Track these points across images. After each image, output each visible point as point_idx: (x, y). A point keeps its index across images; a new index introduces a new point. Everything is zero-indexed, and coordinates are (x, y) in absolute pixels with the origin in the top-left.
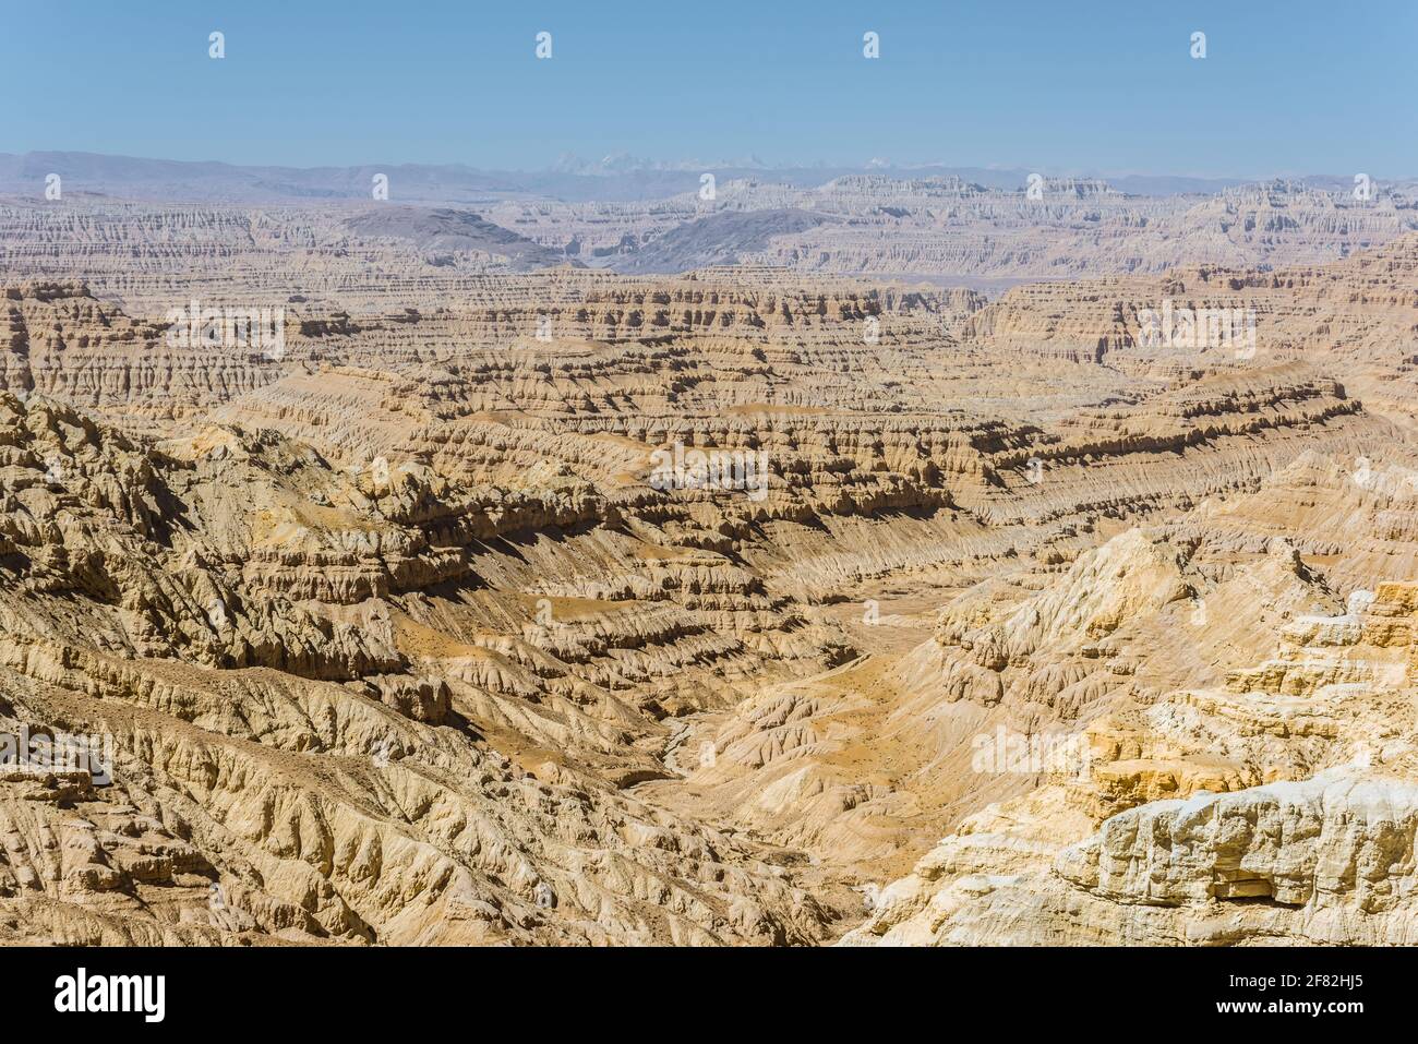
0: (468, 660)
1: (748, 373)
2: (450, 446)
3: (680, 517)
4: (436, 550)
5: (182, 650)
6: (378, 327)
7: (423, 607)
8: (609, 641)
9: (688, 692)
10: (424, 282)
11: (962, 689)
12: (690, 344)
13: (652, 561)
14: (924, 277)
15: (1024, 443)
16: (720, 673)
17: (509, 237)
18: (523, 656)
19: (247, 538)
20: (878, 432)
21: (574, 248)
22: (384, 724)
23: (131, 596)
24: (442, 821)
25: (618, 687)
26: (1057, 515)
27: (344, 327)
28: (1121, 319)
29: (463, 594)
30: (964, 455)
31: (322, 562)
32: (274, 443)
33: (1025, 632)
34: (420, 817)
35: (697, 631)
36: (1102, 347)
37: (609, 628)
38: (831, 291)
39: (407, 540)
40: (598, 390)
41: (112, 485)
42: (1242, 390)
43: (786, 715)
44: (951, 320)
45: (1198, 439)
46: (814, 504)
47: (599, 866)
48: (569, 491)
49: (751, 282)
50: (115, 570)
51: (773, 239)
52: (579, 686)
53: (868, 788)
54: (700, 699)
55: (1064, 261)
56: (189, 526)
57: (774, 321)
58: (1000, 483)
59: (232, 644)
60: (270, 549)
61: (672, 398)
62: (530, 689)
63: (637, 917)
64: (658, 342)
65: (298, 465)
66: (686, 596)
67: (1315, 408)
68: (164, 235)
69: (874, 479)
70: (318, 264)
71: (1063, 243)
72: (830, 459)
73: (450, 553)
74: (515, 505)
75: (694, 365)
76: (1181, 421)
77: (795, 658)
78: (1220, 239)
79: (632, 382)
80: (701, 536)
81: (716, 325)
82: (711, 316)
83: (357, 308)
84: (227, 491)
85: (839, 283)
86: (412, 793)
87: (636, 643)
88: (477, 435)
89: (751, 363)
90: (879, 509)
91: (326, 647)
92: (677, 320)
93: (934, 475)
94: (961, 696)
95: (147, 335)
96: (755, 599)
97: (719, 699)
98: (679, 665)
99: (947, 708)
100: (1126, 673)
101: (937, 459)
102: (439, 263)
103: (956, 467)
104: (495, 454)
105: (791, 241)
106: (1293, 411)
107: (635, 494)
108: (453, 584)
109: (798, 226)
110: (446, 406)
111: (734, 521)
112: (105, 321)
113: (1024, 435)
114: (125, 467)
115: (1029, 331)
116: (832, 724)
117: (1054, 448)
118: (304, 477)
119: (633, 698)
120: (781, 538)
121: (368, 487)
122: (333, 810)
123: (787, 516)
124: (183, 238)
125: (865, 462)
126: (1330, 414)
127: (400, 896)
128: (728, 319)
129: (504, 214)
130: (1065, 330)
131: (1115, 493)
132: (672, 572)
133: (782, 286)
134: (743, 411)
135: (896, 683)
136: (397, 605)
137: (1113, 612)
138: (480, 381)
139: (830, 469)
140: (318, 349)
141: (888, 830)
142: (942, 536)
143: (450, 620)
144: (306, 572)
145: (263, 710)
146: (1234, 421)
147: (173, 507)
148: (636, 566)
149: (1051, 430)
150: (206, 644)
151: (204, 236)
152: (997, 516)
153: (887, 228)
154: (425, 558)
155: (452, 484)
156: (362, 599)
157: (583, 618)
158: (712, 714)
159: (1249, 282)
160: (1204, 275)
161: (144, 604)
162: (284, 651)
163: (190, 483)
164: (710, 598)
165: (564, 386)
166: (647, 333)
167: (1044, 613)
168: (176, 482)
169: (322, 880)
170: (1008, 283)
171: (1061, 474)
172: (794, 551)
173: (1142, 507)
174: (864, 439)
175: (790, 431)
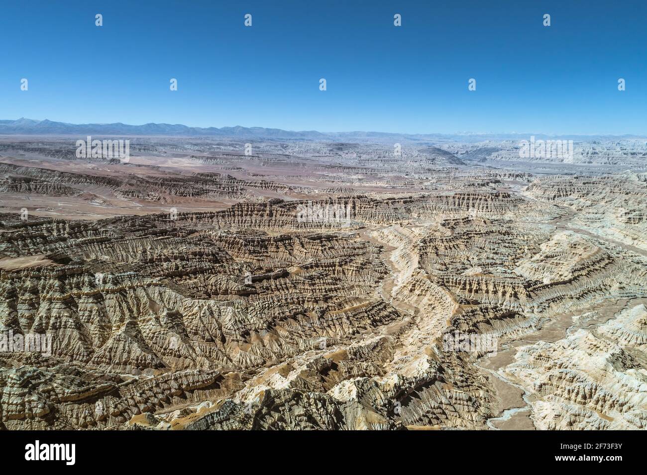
15: (536, 284)
26: (542, 304)
36: (555, 197)
42: (586, 263)
46: (488, 318)
55: (548, 160)
58: (530, 296)
67: (602, 264)
76: (571, 274)
101: (516, 290)
103: (520, 292)
120: (480, 327)
123: (482, 321)
131: (555, 295)
171: (544, 291)
172: (483, 331)
173: (561, 298)
174: (501, 285)
175: (486, 281)
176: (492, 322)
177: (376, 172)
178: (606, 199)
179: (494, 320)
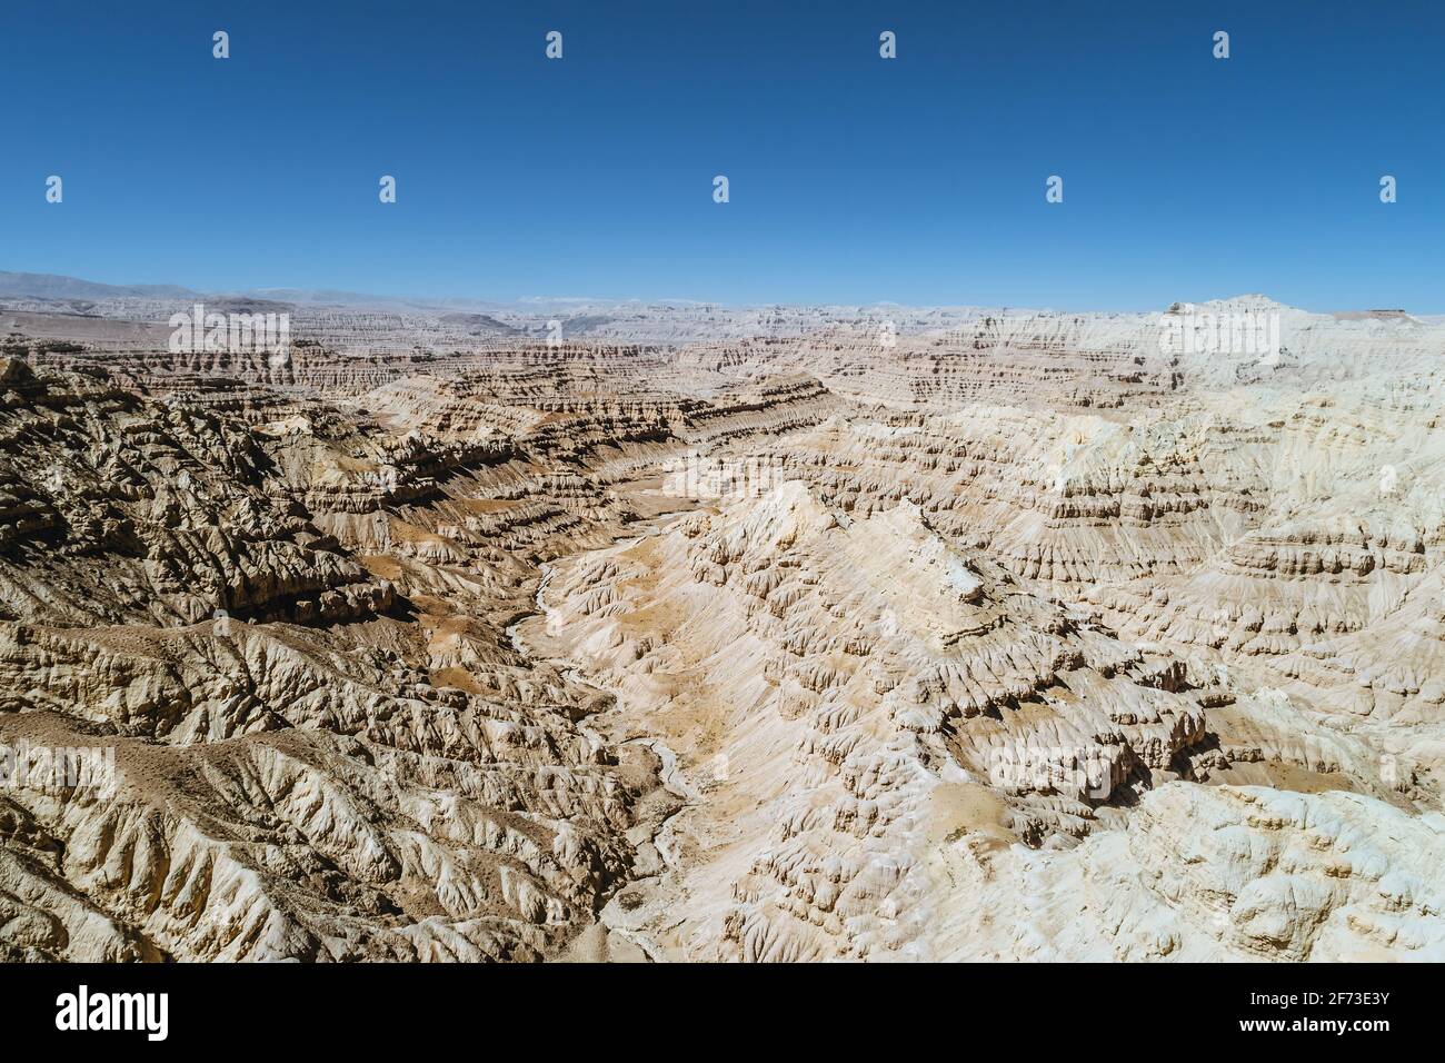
0: (430, 543)
1: (588, 378)
2: (458, 411)
3: (556, 446)
4: (419, 480)
5: (194, 586)
6: (443, 359)
7: (409, 512)
8: (512, 523)
9: (552, 548)
10: (467, 342)
11: (702, 575)
12: (565, 366)
13: (538, 474)
14: (652, 340)
15: (700, 408)
16: (569, 535)
17: (501, 325)
18: (464, 537)
19: (309, 478)
20: (641, 404)
21: (526, 329)
22: (303, 664)
24: (302, 800)
25: (516, 548)
26: (714, 438)
27: (430, 358)
28: (726, 355)
29: (434, 503)
30: (676, 413)
31: (350, 491)
32: (335, 423)
33: (738, 542)
34: (282, 798)
35: (558, 514)
36: (719, 366)
37: (512, 516)
38: (619, 345)
39: (402, 476)
40: (526, 386)
41: (222, 452)
42: (784, 384)
43: (602, 574)
44: (663, 356)
45: (768, 405)
46: (614, 436)
47: (446, 816)
48: (497, 442)
49: (589, 342)
50: (142, 533)
51: (598, 326)
52: (494, 551)
53: (650, 641)
54: (559, 551)
55: (703, 335)
56: (276, 475)
57: (598, 357)
58: (691, 425)
59: (233, 577)
60: (321, 485)
61: (557, 388)
62: (465, 558)
63: (473, 876)
64: (552, 365)
65: (347, 434)
66: (554, 491)
67: (812, 391)
68: (367, 322)
69: (639, 425)
70: (426, 333)
71: (702, 328)
72: (621, 417)
73: (426, 481)
74: (469, 450)
75: (566, 375)
76: (761, 397)
77: (607, 520)
78: (757, 326)
79: (540, 382)
80: (565, 454)
81: (576, 358)
82: (574, 355)
83: (438, 351)
84: (298, 452)
85: (622, 342)
86: (276, 775)
87: (526, 523)
88: (470, 407)
89: (589, 374)
90: (642, 439)
91: (307, 571)
92: (561, 357)
93: (664, 422)
94: (702, 579)
95: (345, 361)
96: (588, 492)
97: (569, 551)
98: (549, 533)
99: (692, 586)
100: (812, 583)
101: (665, 415)
102: (475, 334)
103: (673, 419)
104: (478, 415)
105: (604, 328)
106: (804, 393)
107: (535, 436)
108: (427, 499)
109: (607, 322)
110: (463, 392)
111: (580, 446)
113: (700, 404)
114: (233, 441)
115: (692, 360)
116: (627, 587)
117: (712, 409)
118: (351, 441)
119: (522, 555)
120: (600, 452)
121: (387, 445)
122: (175, 827)
123: (603, 442)
124: (375, 323)
125: (635, 416)
126: (818, 393)
127: (215, 942)
128: (580, 356)
129: (500, 317)
130: (706, 359)
131: (736, 428)
132: (547, 480)
133: (604, 343)
134: (584, 396)
135: (660, 557)
136: (393, 512)
137: (791, 533)
138: (477, 382)
139: (621, 421)
140: (418, 367)
141: (666, 685)
142: (669, 449)
143: (425, 518)
144: (342, 497)
145: (204, 660)
146: (782, 397)
148: (530, 477)
149: (709, 401)
150: (211, 580)
151: (385, 323)
152: (690, 439)
153: (639, 323)
154: (411, 485)
155: (435, 441)
156: (373, 511)
157: (498, 511)
158: (566, 559)
159: (773, 342)
160: (755, 339)
161: (162, 555)
162: (275, 577)
163: (277, 448)
164: (566, 492)
165: (512, 384)
166: (549, 361)
167: (748, 530)
168: (268, 448)
169: (121, 946)
170: (683, 343)
171: (715, 420)
172: (606, 458)
173: (748, 433)
174: (634, 407)
175: (604, 404)
176: (623, 445)
177: (342, 342)
178: (806, 361)
179: (625, 443)
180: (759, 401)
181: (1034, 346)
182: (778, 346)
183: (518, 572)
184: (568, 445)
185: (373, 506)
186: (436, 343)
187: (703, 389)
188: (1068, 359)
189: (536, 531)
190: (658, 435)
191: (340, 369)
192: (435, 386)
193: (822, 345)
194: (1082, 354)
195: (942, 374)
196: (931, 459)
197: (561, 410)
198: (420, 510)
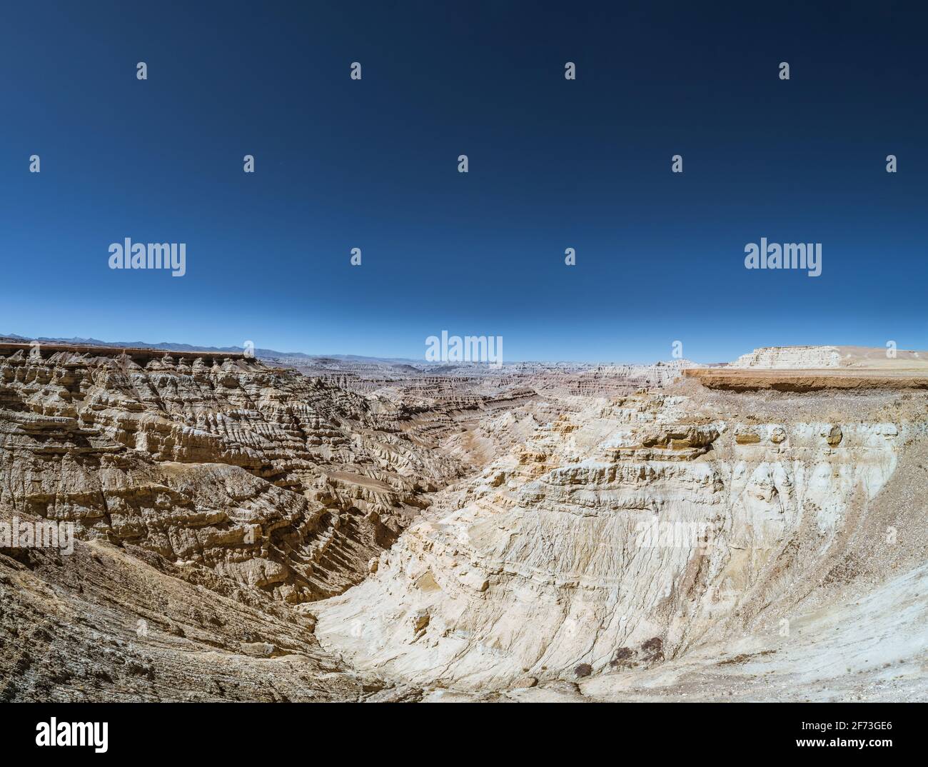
0: (410, 430)
1: (449, 389)
2: (407, 399)
3: (440, 410)
4: (406, 414)
5: (369, 428)
6: (396, 381)
7: (404, 422)
8: (431, 428)
9: (442, 435)
10: (403, 375)
11: (484, 435)
12: (441, 385)
13: (436, 416)
14: (474, 375)
16: (447, 433)
17: (415, 369)
18: (418, 430)
19: (378, 411)
20: (468, 398)
21: (424, 370)
22: (398, 440)
23: (361, 420)
24: (407, 455)
25: (432, 434)
27: (392, 381)
28: (502, 381)
30: (481, 401)
31: (389, 415)
32: (382, 398)
33: (492, 427)
34: (404, 454)
35: (443, 426)
37: (430, 426)
39: (401, 412)
40: (428, 391)
41: (359, 403)
43: (457, 439)
44: (478, 381)
45: (514, 399)
48: (424, 406)
49: (449, 376)
50: (359, 416)
51: (452, 370)
52: (426, 434)
53: (470, 450)
54: (444, 436)
56: (370, 410)
57: (453, 381)
59: (376, 427)
60: (381, 413)
61: (439, 392)
62: (419, 435)
65: (385, 401)
66: (442, 421)
68: (366, 367)
69: (468, 404)
70: (388, 372)
74: (417, 408)
75: (442, 388)
77: (458, 430)
79: (433, 390)
80: (443, 412)
81: (445, 382)
83: (393, 378)
84: (375, 405)
85: (461, 376)
86: (403, 450)
87: (434, 428)
88: (411, 397)
89: (450, 387)
90: (469, 409)
91: (390, 428)
92: (439, 381)
93: (477, 404)
96: (451, 422)
97: (447, 436)
98: (441, 431)
99: (481, 438)
102: (405, 372)
104: (414, 400)
105: (455, 370)
106: (528, 395)
107: (434, 406)
108: (408, 419)
109: (456, 368)
110: (406, 393)
111: (448, 410)
112: (357, 379)
113: (489, 398)
114: (361, 400)
115: (489, 383)
116: (464, 440)
117: (493, 400)
118: (386, 403)
119: (434, 436)
121: (395, 404)
122: (391, 453)
124: (369, 367)
125: (467, 402)
126: (533, 395)
129: (414, 365)
130: (494, 383)
132: (439, 418)
133: (453, 376)
134: (449, 394)
135: (473, 434)
136: (400, 422)
137: (506, 424)
138: (411, 390)
139: (462, 403)
143: (407, 424)
144: (387, 416)
145: (380, 437)
146: (519, 396)
147: (367, 407)
148: (434, 417)
149: (493, 397)
150: (372, 427)
152: (486, 410)
154: (404, 415)
155: (407, 404)
157: (427, 424)
158: (446, 439)
159: (521, 376)
160: (514, 376)
161: (363, 421)
162: (384, 428)
163: (370, 403)
164: (445, 421)
166: (435, 383)
167: (495, 424)
168: (368, 403)
170: (486, 376)
180: (511, 397)
181: (615, 377)
182: (522, 378)
183: (433, 440)
184: (444, 410)
185: (395, 420)
186: (391, 375)
187: (493, 393)
188: (625, 382)
189: (437, 430)
190: (474, 408)
191: (362, 384)
192: (396, 391)
193: (539, 378)
194: (629, 380)
195: (581, 388)
196: (558, 412)
197: (441, 398)
198: (406, 422)
